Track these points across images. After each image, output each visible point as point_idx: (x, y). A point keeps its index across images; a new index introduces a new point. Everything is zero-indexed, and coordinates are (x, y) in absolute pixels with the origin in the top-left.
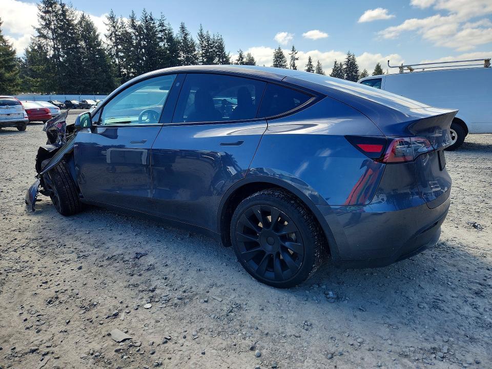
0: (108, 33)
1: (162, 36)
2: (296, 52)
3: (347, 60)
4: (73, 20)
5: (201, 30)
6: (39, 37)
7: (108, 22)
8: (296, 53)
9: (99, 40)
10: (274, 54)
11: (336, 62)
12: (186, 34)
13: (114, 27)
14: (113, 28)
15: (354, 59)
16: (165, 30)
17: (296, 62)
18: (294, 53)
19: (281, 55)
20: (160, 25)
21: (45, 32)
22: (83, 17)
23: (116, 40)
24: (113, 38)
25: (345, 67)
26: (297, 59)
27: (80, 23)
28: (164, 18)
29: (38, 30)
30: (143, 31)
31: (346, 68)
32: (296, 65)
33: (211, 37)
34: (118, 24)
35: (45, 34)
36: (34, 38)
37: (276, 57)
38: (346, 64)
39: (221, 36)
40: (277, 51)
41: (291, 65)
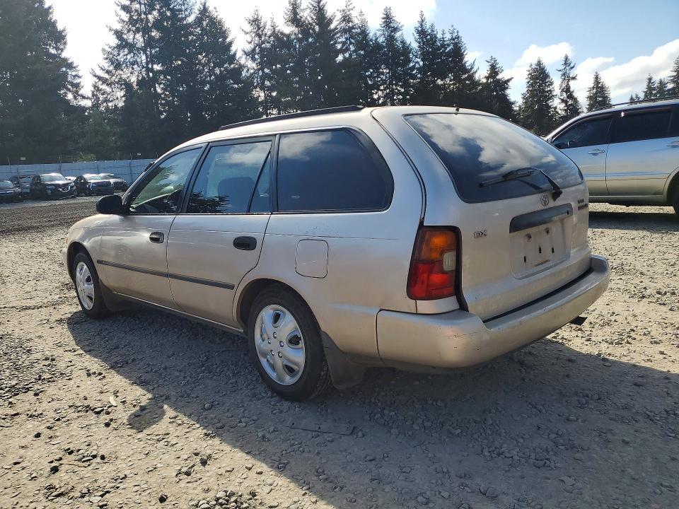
0: (249, 47)
1: (346, 39)
2: (572, 65)
3: (675, 74)
4: (186, 16)
5: (423, 21)
6: (119, 47)
7: (248, 28)
8: (572, 68)
9: (232, 53)
10: (528, 73)
11: (650, 79)
12: (395, 30)
13: (260, 36)
14: (257, 38)
16: (353, 28)
17: (572, 83)
18: (568, 68)
19: (541, 73)
20: (344, 20)
21: (130, 37)
22: (204, 11)
23: (261, 58)
24: (256, 56)
25: (670, 86)
26: (574, 78)
27: (199, 21)
28: (351, 7)
29: (119, 34)
30: (314, 30)
31: (673, 89)
32: (571, 90)
33: (439, 36)
34: (266, 30)
35: (130, 41)
36: (110, 50)
37: (532, 78)
38: (673, 81)
39: (458, 32)
40: (534, 66)
41: (563, 91)
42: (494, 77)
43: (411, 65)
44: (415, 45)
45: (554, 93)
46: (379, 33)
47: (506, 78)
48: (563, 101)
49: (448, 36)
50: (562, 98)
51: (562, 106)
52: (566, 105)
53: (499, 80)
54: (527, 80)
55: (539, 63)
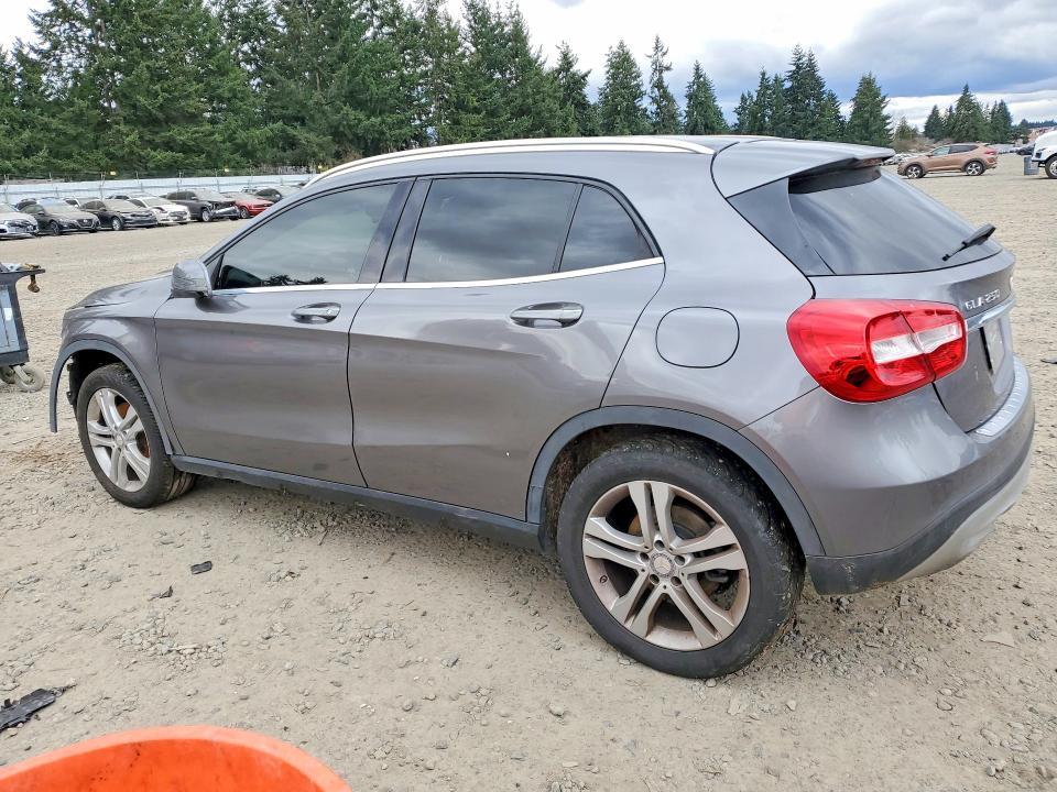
2: (664, 50)
3: (794, 68)
8: (665, 54)
10: (607, 58)
11: (763, 74)
15: (811, 65)
17: (666, 75)
18: (660, 54)
19: (624, 60)
25: (788, 85)
26: (668, 69)
31: (792, 88)
32: (665, 84)
37: (612, 66)
38: (791, 77)
39: (517, 6)
40: (615, 49)
41: (654, 86)
42: (568, 70)
43: (460, 50)
44: (464, 24)
45: (643, 89)
46: (414, 6)
47: (584, 71)
48: (654, 100)
49: (505, 13)
50: (653, 95)
51: (653, 108)
52: (659, 107)
53: (574, 74)
54: (607, 69)
55: (622, 46)
